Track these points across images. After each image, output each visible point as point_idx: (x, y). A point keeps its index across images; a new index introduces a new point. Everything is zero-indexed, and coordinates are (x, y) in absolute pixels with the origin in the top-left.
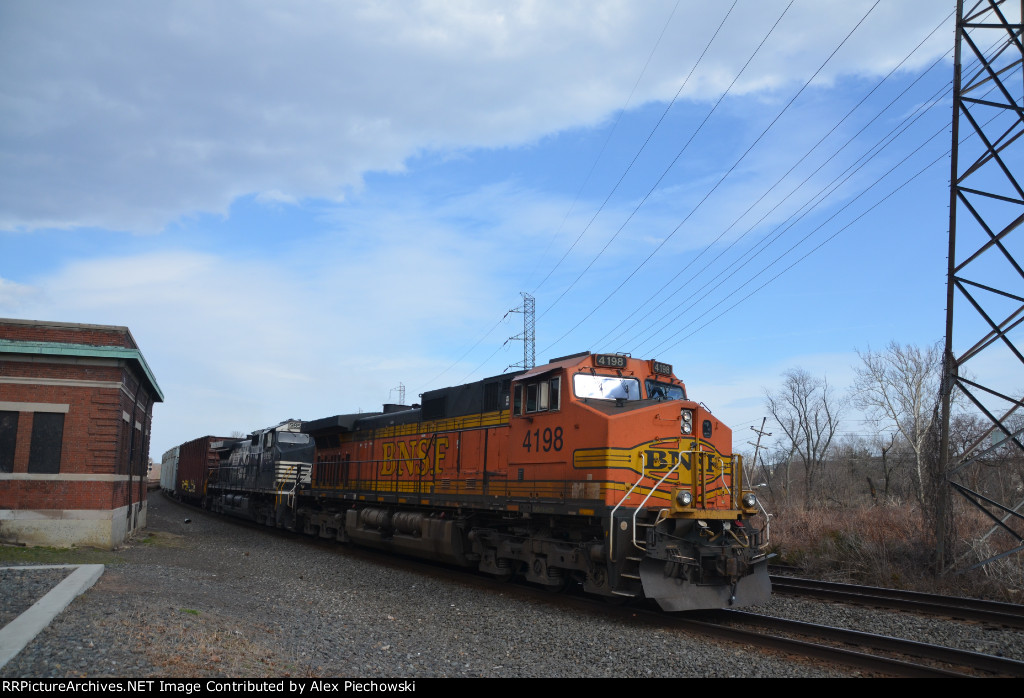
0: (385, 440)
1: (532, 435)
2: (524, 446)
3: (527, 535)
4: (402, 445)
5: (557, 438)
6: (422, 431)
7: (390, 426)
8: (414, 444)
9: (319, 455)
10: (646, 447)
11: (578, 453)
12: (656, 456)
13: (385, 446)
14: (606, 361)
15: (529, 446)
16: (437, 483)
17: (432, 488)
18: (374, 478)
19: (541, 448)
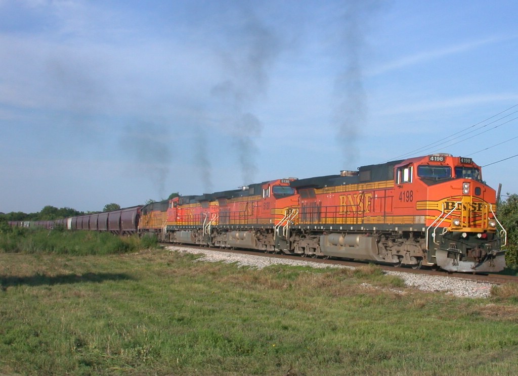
0: (340, 194)
1: (402, 193)
2: (400, 199)
3: (403, 243)
4: (350, 197)
5: (411, 196)
6: (360, 189)
7: (343, 185)
8: (355, 196)
9: (303, 202)
10: (446, 200)
11: (418, 203)
12: (450, 204)
13: (341, 197)
14: (434, 158)
15: (401, 199)
16: (365, 218)
17: (363, 221)
18: (335, 216)
19: (405, 200)
